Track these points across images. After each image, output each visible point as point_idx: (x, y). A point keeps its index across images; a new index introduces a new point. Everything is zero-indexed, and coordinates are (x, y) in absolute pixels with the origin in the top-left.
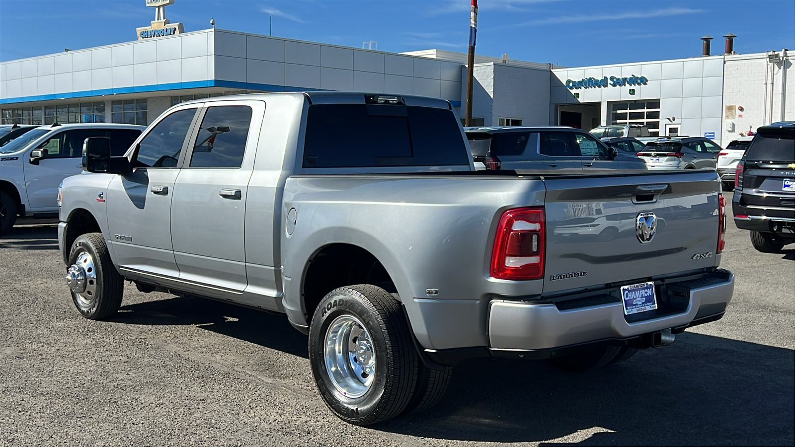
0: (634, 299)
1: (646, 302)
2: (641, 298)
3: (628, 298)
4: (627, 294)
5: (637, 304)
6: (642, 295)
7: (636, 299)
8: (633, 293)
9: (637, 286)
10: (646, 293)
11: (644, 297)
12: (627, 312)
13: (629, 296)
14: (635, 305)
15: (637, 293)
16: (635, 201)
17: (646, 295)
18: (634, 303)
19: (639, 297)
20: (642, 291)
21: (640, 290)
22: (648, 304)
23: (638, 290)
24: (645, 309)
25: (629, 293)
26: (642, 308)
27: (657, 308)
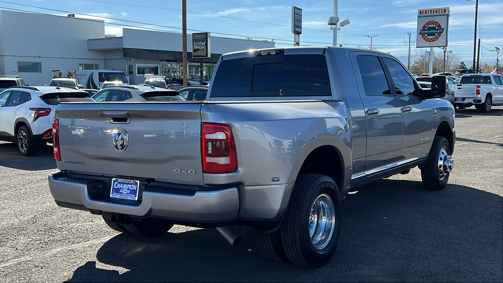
0: (121, 188)
1: (130, 193)
2: (127, 190)
3: (117, 187)
4: (117, 185)
5: (122, 193)
6: (128, 188)
7: (123, 189)
8: (122, 184)
9: (125, 181)
10: (132, 187)
11: (129, 190)
12: (112, 196)
13: (118, 185)
14: (121, 193)
15: (125, 186)
16: (112, 121)
17: (131, 189)
18: (120, 192)
19: (125, 189)
20: (129, 185)
21: (127, 184)
22: (131, 195)
23: (126, 183)
24: (126, 198)
25: (118, 184)
26: (125, 196)
27: (137, 199)
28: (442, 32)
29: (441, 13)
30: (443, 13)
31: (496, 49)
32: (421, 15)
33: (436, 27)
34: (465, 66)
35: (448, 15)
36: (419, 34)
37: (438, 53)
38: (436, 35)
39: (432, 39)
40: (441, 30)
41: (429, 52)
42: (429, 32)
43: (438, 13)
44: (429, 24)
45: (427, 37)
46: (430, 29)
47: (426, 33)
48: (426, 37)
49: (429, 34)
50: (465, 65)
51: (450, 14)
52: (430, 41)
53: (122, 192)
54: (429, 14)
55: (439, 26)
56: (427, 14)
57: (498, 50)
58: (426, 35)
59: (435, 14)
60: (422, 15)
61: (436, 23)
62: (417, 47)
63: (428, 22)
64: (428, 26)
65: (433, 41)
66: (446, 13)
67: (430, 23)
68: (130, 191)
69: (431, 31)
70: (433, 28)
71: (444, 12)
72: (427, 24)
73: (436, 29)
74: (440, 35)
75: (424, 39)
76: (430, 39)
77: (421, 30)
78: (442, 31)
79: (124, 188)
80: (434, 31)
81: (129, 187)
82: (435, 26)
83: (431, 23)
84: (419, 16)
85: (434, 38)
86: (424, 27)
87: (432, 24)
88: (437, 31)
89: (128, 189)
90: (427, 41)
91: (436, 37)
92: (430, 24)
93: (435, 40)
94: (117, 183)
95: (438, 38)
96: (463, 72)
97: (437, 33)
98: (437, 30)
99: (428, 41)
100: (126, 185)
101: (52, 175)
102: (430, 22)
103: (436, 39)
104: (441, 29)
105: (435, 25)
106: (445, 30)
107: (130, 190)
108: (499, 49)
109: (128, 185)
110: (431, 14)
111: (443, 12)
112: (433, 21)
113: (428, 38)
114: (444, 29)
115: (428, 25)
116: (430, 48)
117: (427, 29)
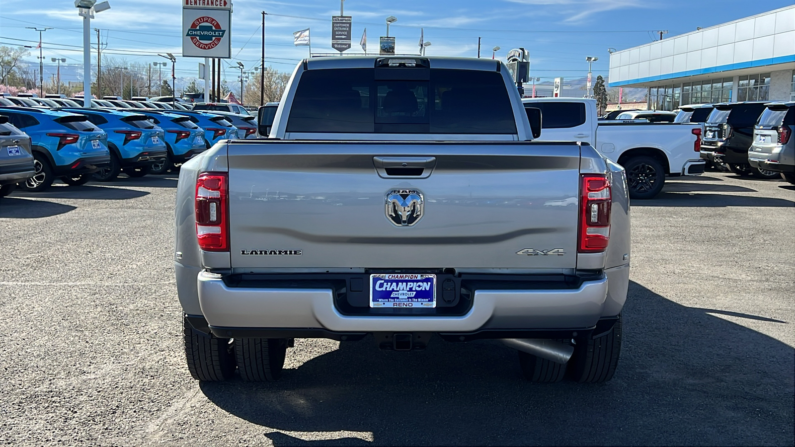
0: (393, 290)
1: (415, 297)
2: (408, 291)
3: (384, 289)
4: (382, 285)
5: (398, 298)
7: (398, 291)
8: (394, 284)
9: (402, 277)
10: (419, 286)
11: (414, 291)
12: (374, 305)
13: (385, 286)
14: (394, 298)
15: (402, 285)
17: (418, 289)
18: (392, 296)
19: (403, 290)
20: (412, 283)
21: (407, 281)
22: (419, 300)
23: (402, 281)
24: (410, 305)
25: (385, 284)
26: (405, 303)
27: (434, 306)
28: (222, 36)
29: (219, 6)
30: (223, 7)
31: (239, 66)
32: (187, 5)
33: (213, 27)
34: (169, 88)
35: (229, 11)
36: (187, 36)
37: (131, 64)
38: (213, 40)
39: (206, 45)
40: (221, 33)
41: (203, 65)
42: (202, 34)
43: (215, 6)
44: (201, 21)
45: (200, 41)
46: (203, 28)
47: (197, 35)
48: (198, 41)
49: (203, 37)
50: (169, 86)
51: (233, 8)
52: (205, 48)
53: (396, 296)
54: (201, 5)
55: (218, 26)
56: (198, 5)
57: (241, 67)
58: (198, 38)
59: (210, 6)
60: (189, 5)
61: (212, 21)
62: (183, 56)
63: (200, 18)
64: (200, 25)
65: (209, 48)
66: (226, 7)
67: (203, 20)
68: (415, 293)
69: (206, 33)
70: (209, 29)
71: (225, 5)
72: (198, 21)
73: (213, 31)
74: (219, 40)
75: (195, 44)
76: (204, 44)
77: (189, 30)
78: (223, 34)
79: (401, 289)
80: (210, 33)
81: (411, 287)
82: (211, 25)
83: (205, 20)
84: (185, 7)
85: (210, 44)
86: (194, 25)
87: (207, 21)
88: (215, 33)
89: (411, 290)
90: (199, 47)
91: (213, 42)
92: (204, 22)
93: (212, 47)
94: (383, 281)
95: (216, 45)
96: (196, 98)
97: (214, 36)
98: (215, 31)
99: (201, 48)
100: (405, 284)
101: (221, 280)
102: (203, 18)
103: (213, 45)
104: (221, 31)
105: (211, 23)
106: (226, 33)
107: (416, 291)
108: (243, 66)
109: (409, 284)
110: (204, 6)
111: (223, 4)
112: (208, 18)
113: (201, 43)
114: (225, 31)
115: (200, 23)
116: (204, 58)
117: (198, 28)
